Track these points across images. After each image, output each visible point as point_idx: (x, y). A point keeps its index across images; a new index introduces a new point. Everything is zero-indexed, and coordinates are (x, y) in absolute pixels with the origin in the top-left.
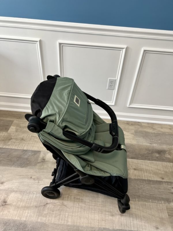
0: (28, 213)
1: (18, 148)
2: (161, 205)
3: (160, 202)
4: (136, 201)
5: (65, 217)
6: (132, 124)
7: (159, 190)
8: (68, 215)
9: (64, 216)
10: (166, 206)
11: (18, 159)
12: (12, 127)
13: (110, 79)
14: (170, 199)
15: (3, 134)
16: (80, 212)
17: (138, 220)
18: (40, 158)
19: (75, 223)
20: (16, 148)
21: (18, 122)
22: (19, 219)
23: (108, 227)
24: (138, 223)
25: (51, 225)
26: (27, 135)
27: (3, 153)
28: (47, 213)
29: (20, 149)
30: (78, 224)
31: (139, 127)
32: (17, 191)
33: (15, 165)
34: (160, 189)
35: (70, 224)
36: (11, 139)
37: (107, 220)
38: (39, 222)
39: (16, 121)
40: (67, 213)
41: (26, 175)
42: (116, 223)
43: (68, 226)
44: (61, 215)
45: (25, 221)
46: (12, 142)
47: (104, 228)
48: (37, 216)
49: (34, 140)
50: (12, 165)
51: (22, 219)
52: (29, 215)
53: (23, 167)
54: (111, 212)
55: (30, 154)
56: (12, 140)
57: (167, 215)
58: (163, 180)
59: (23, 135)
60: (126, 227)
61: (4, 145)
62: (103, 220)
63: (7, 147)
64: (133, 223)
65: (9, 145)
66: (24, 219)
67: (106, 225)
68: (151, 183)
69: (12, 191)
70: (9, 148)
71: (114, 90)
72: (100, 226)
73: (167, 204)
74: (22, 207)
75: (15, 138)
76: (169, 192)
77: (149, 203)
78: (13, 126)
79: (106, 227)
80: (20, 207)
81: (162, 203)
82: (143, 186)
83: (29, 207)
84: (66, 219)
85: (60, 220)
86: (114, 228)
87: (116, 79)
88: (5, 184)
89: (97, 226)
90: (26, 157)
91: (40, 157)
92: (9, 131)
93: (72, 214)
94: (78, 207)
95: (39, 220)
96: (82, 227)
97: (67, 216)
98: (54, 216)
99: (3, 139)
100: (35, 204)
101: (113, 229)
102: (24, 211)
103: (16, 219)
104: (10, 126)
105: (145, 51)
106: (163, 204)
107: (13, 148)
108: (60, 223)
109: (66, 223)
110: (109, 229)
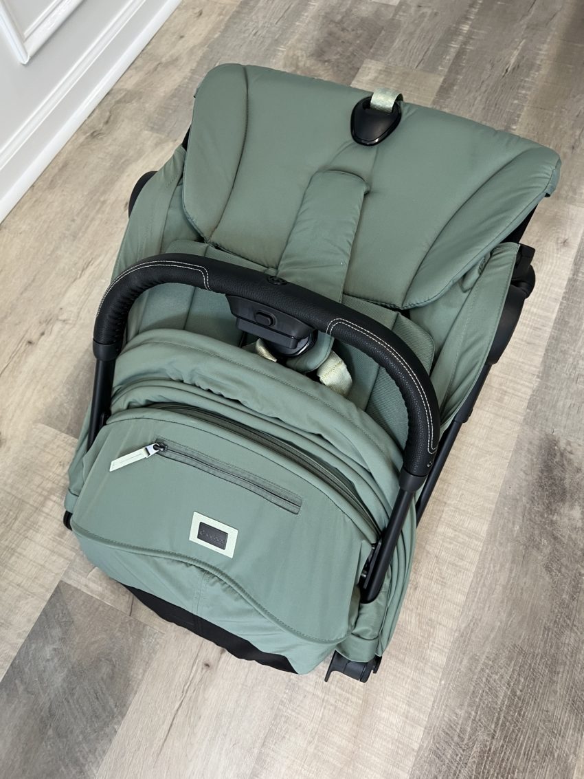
6: (107, 122)
8: (449, 525)
9: (446, 545)
11: (50, 732)
18: (108, 593)
19: (488, 505)
22: (409, 762)
23: (530, 392)
25: (473, 607)
30: (493, 495)
31: (135, 104)
33: (93, 751)
35: (485, 528)
38: (449, 659)
41: (184, 692)
42: (521, 360)
43: (492, 536)
44: (443, 554)
45: (428, 730)
51: (416, 747)
52: (403, 707)
53: (121, 707)
55: (48, 651)
60: (540, 333)
66: (419, 732)
72: (520, 418)
74: (355, 739)
84: (463, 538)
85: (460, 564)
86: (535, 370)
89: (517, 428)
90: (59, 679)
91: (101, 595)
95: (442, 660)
96: (507, 482)
97: (450, 533)
101: (538, 377)
102: (381, 727)
108: (474, 569)
109: (480, 545)
110: (536, 391)
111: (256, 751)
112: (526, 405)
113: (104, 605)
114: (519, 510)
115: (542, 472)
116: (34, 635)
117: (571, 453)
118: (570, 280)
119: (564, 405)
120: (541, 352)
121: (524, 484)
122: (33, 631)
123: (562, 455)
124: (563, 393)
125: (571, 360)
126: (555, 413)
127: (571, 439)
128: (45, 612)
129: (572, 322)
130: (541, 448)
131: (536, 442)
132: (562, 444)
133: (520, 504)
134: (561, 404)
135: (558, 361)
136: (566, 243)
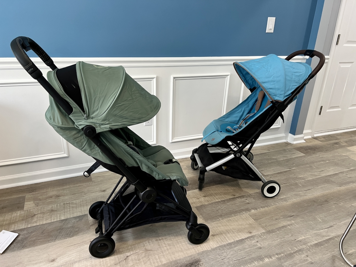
1: (53, 221)
2: (243, 215)
3: (242, 213)
4: (220, 220)
5: (156, 259)
8: (159, 256)
9: (154, 259)
10: (249, 214)
11: (59, 231)
12: (26, 203)
14: (249, 208)
15: (18, 214)
16: (170, 249)
17: (230, 234)
18: (91, 220)
19: (171, 260)
20: (50, 222)
21: (32, 196)
23: (206, 250)
26: (56, 205)
27: (32, 232)
28: (134, 264)
29: (56, 220)
30: (174, 259)
31: (189, 162)
33: (60, 238)
34: (236, 204)
35: (165, 262)
39: (28, 196)
40: (156, 256)
41: (83, 242)
44: (151, 260)
46: (37, 217)
49: (70, 206)
50: (55, 239)
53: (73, 236)
55: (73, 221)
56: (36, 216)
57: (254, 220)
58: (235, 197)
59: (50, 206)
60: (222, 242)
61: (28, 224)
63: (35, 225)
64: (227, 237)
65: (36, 222)
67: (203, 248)
68: (226, 202)
69: (73, 264)
70: (38, 224)
71: (153, 125)
72: (198, 252)
73: (249, 213)
75: (39, 212)
76: (245, 204)
77: (232, 218)
78: (27, 201)
79: (204, 250)
81: (244, 214)
82: (220, 207)
84: (158, 260)
86: (212, 247)
88: (57, 260)
89: (195, 253)
90: (69, 226)
92: (25, 208)
93: (162, 254)
94: (165, 246)
96: (180, 259)
97: (157, 258)
98: (143, 263)
99: (21, 219)
101: (211, 249)
104: (24, 203)
105: (174, 78)
106: (246, 214)
109: (160, 264)
110: (207, 251)
111: (81, 259)
112: (202, 251)
113: (89, 222)
114: (176, 265)
115: (190, 263)
116: (75, 218)
117: (201, 265)
118: (243, 239)
119: (210, 257)
120: (218, 245)
121: (183, 262)
122: (75, 217)
123: (198, 264)
124: (213, 255)
125: (223, 251)
126: (206, 257)
127: (204, 264)
128: (80, 216)
129: (233, 246)
130: (195, 260)
131: (196, 258)
132: (201, 263)
133: (178, 265)
134: (210, 256)
135: (220, 249)
136: (251, 233)
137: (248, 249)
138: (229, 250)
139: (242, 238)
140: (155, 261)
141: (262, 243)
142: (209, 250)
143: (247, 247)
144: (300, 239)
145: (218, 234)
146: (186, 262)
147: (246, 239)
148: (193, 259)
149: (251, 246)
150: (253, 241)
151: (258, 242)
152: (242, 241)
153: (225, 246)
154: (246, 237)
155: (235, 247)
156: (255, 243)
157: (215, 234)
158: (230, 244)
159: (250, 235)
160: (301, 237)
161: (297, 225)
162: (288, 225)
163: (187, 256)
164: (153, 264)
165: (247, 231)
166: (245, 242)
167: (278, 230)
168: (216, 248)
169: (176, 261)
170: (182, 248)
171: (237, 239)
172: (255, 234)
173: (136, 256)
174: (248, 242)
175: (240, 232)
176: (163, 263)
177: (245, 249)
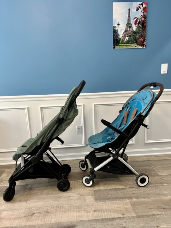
0: (18, 221)
2: (125, 201)
3: (125, 199)
4: (106, 201)
7: (124, 193)
8: (52, 218)
9: (48, 218)
12: (3, 174)
13: (77, 127)
14: (132, 197)
16: (62, 214)
17: (108, 212)
19: (57, 221)
21: (8, 171)
22: (10, 226)
23: (84, 220)
24: (108, 213)
25: (38, 225)
28: (34, 219)
30: (60, 221)
32: (8, 210)
35: (53, 222)
36: (3, 181)
37: (83, 215)
40: (50, 217)
42: (90, 217)
43: (52, 224)
44: (46, 219)
45: (16, 226)
47: (81, 221)
48: (26, 222)
51: (13, 225)
52: (19, 222)
54: (86, 211)
57: (131, 206)
60: (98, 217)
62: (80, 216)
64: (104, 214)
66: (15, 225)
67: (83, 218)
68: (117, 190)
69: (4, 211)
70: (2, 186)
71: (82, 134)
72: (78, 220)
73: (130, 200)
74: (13, 219)
76: (131, 193)
77: (116, 201)
78: (5, 173)
80: (12, 218)
82: (111, 192)
83: (19, 218)
84: (50, 220)
86: (89, 219)
87: (82, 125)
89: (75, 220)
92: (2, 177)
93: (54, 216)
94: (59, 212)
95: (27, 224)
96: (63, 222)
97: (50, 218)
98: (40, 220)
100: (24, 215)
102: (15, 221)
103: (8, 226)
104: (2, 174)
105: (95, 105)
106: (127, 200)
107: (5, 186)
108: (45, 223)
109: (50, 222)
114: (59, 226)
115: (68, 227)
120: (94, 219)
121: (64, 225)
124: (87, 225)
125: (95, 223)
126: (82, 225)
130: (73, 225)
131: (74, 224)
134: (84, 225)
135: (94, 222)
136: (123, 214)
137: (115, 226)
138: (100, 224)
139: (115, 217)
140: (48, 220)
141: (128, 224)
142: (86, 221)
143: (115, 224)
144: (162, 226)
145: (98, 211)
146: (66, 225)
147: (117, 218)
148: (72, 224)
149: (118, 224)
150: (122, 221)
151: (125, 222)
152: (113, 219)
153: (99, 220)
154: (118, 217)
155: (106, 222)
156: (123, 222)
157: (97, 210)
158: (103, 219)
159: (122, 216)
160: (164, 225)
161: (166, 215)
162: (158, 215)
163: (69, 221)
164: (45, 222)
165: (121, 213)
166: (116, 220)
167: (147, 217)
168: (91, 220)
169: (60, 223)
170: (69, 215)
171: (111, 217)
172: (126, 216)
173: (39, 215)
174: (117, 221)
175: (116, 212)
176: (52, 222)
177: (112, 225)
